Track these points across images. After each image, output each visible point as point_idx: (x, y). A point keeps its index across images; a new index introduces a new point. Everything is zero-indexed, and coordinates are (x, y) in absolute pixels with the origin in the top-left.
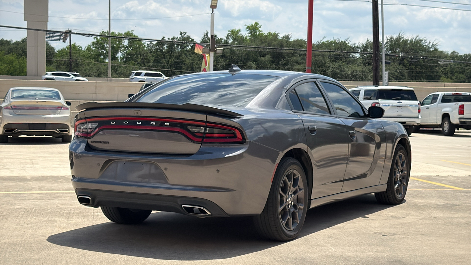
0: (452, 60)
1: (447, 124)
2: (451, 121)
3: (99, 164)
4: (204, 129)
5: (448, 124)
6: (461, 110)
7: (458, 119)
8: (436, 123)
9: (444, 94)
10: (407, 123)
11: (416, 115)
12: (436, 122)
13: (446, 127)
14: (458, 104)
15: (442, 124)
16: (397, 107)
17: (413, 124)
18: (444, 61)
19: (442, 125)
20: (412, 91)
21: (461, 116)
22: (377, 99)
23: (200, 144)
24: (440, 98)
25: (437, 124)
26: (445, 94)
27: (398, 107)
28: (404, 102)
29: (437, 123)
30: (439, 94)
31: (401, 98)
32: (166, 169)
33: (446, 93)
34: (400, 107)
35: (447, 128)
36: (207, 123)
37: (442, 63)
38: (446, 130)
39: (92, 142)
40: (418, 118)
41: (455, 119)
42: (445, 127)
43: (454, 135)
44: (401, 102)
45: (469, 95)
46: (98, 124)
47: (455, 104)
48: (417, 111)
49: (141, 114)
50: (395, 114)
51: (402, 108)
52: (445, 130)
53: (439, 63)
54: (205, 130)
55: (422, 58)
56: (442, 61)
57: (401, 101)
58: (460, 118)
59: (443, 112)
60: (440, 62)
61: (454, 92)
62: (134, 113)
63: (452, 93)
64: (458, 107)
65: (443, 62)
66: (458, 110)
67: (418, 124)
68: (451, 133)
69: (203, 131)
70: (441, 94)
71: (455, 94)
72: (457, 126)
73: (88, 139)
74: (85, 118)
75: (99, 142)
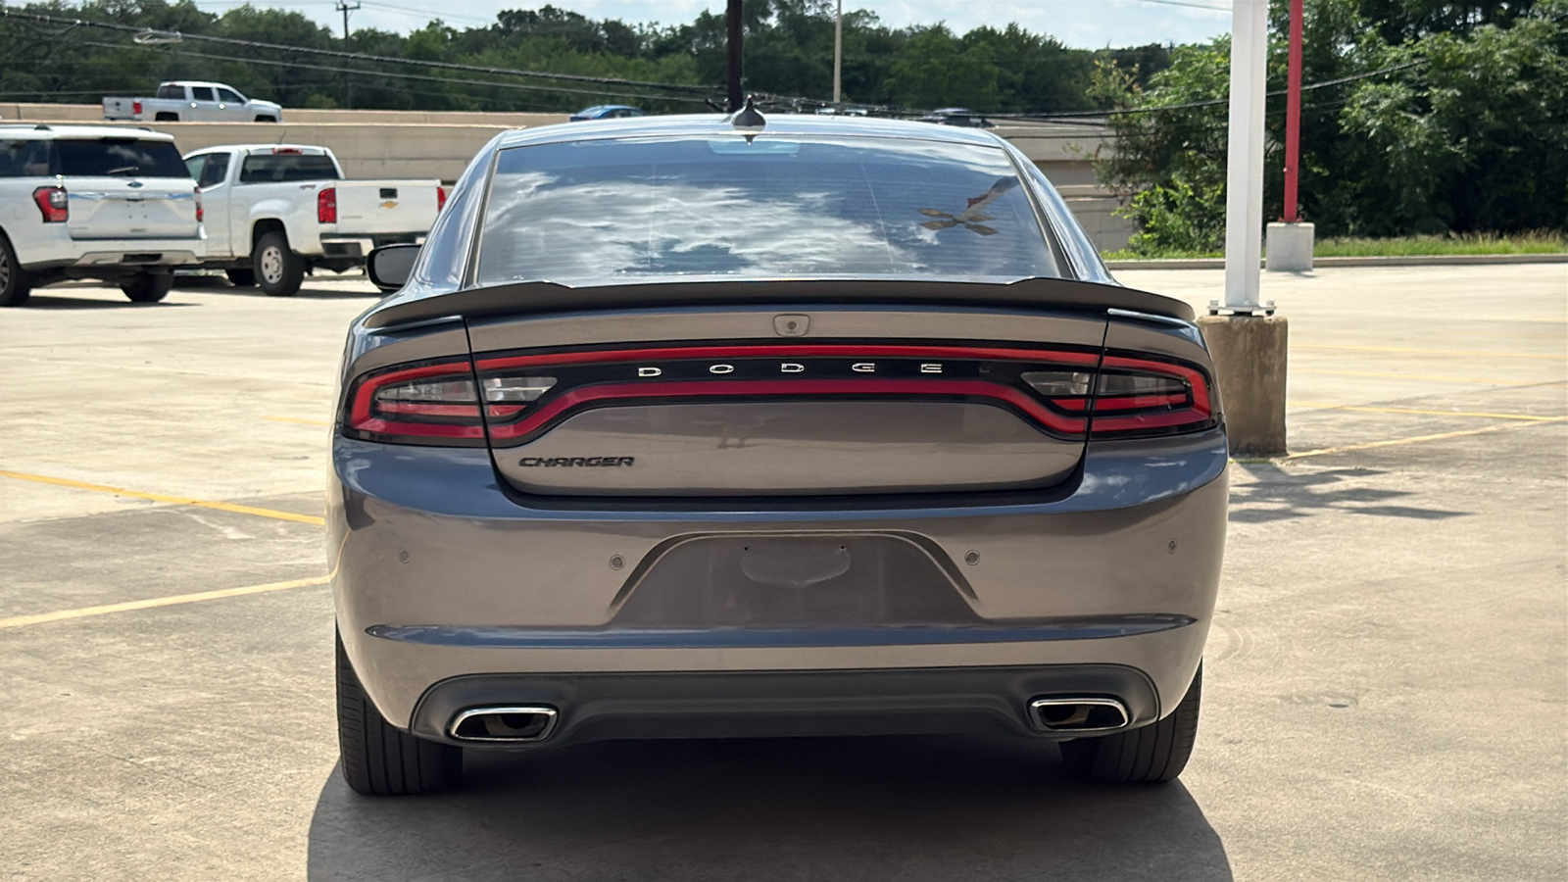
0: (178, 34)
1: (273, 254)
2: (292, 246)
3: (617, 562)
4: (1087, 379)
5: (279, 257)
6: (327, 207)
7: (318, 238)
8: (228, 254)
9: (248, 151)
10: (165, 256)
11: (189, 228)
12: (228, 249)
13: (272, 265)
14: (313, 187)
15: (252, 254)
16: (129, 200)
17: (185, 261)
18: (153, 37)
19: (255, 260)
20: (170, 145)
21: (328, 227)
22: (52, 173)
23: (1082, 441)
24: (233, 167)
25: (232, 256)
26: (252, 153)
27: (131, 203)
28: (150, 184)
29: (231, 251)
30: (228, 155)
31: (137, 169)
32: (972, 558)
33: (253, 149)
34: (136, 200)
35: (275, 268)
36: (1107, 354)
37: (146, 42)
38: (271, 277)
39: (523, 462)
40: (199, 238)
41: (305, 237)
42: (267, 266)
43: (298, 293)
44: (139, 185)
45: (322, 154)
46: (553, 381)
47: (303, 187)
48: (194, 212)
49: (807, 332)
50: (124, 228)
51: (143, 206)
52: (267, 277)
53: (137, 40)
54: (1094, 385)
55: (79, 22)
56: (146, 35)
57: (139, 180)
58: (323, 236)
59: (258, 212)
60: (141, 38)
61: (277, 147)
62: (775, 329)
63: (273, 149)
64: (316, 196)
65: (150, 38)
66: (314, 204)
67: (198, 258)
68: (289, 287)
69: (1084, 390)
70: (237, 152)
71: (280, 151)
72: (310, 262)
73: (494, 451)
74: (471, 357)
75: (573, 459)
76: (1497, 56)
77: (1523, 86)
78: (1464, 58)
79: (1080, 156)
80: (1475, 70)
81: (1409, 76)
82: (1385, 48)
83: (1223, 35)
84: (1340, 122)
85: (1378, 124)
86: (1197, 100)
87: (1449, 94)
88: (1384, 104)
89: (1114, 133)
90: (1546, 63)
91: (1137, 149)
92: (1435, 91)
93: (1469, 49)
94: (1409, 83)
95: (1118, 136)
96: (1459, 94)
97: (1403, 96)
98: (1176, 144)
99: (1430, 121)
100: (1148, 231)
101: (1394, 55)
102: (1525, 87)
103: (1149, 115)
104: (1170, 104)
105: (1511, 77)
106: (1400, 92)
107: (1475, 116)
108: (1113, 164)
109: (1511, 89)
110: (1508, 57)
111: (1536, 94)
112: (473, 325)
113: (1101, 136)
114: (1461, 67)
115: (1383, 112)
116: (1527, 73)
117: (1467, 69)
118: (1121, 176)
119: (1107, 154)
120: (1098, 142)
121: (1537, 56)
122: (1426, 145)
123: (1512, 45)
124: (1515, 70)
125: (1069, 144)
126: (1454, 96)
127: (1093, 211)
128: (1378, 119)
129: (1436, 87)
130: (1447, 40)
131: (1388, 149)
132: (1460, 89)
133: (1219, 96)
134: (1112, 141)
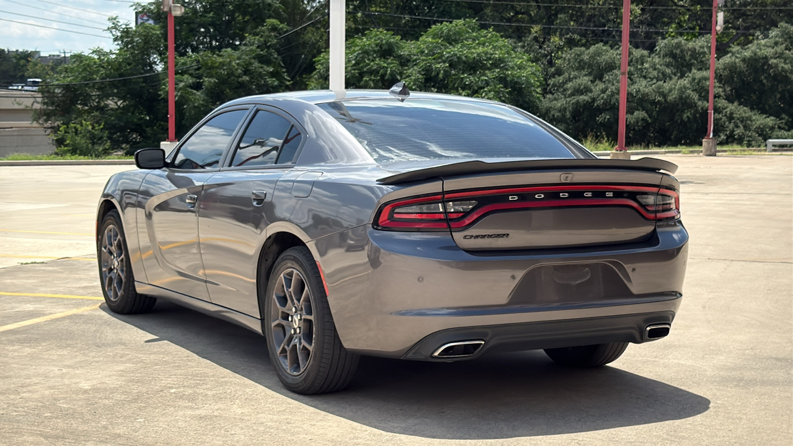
3: (513, 277)
4: (653, 198)
23: (654, 222)
32: (633, 270)
46: (475, 203)
54: (656, 200)
62: (560, 179)
69: (653, 202)
73: (453, 233)
74: (444, 193)
75: (485, 235)
76: (233, 63)
77: (246, 78)
78: (218, 64)
79: (22, 107)
80: (224, 70)
81: (190, 72)
82: (177, 57)
83: (96, 48)
84: (159, 93)
85: (179, 94)
86: (86, 80)
87: (213, 81)
88: (181, 85)
89: (41, 96)
90: (256, 68)
91: (53, 104)
92: (206, 79)
93: (220, 60)
94: (191, 75)
95: (42, 97)
96: (217, 81)
97: (191, 81)
98: (74, 102)
99: (202, 93)
100: (65, 146)
101: (183, 61)
102: (247, 78)
103: (58, 86)
104: (71, 81)
105: (240, 74)
106: (188, 79)
107: (222, 92)
108: (40, 112)
109: (240, 79)
110: (238, 64)
111: (250, 82)
112: (445, 179)
113: (35, 97)
114: (217, 68)
115: (181, 89)
116: (246, 72)
117: (220, 69)
118: (45, 117)
119: (37, 106)
120: (32, 100)
121: (251, 64)
122: (202, 105)
123: (239, 58)
124: (241, 70)
125: (15, 101)
126: (215, 82)
127: (13, 135)
128: (178, 92)
129: (206, 77)
130: (210, 55)
131: (185, 107)
132: (217, 79)
133: (98, 78)
134: (39, 100)
